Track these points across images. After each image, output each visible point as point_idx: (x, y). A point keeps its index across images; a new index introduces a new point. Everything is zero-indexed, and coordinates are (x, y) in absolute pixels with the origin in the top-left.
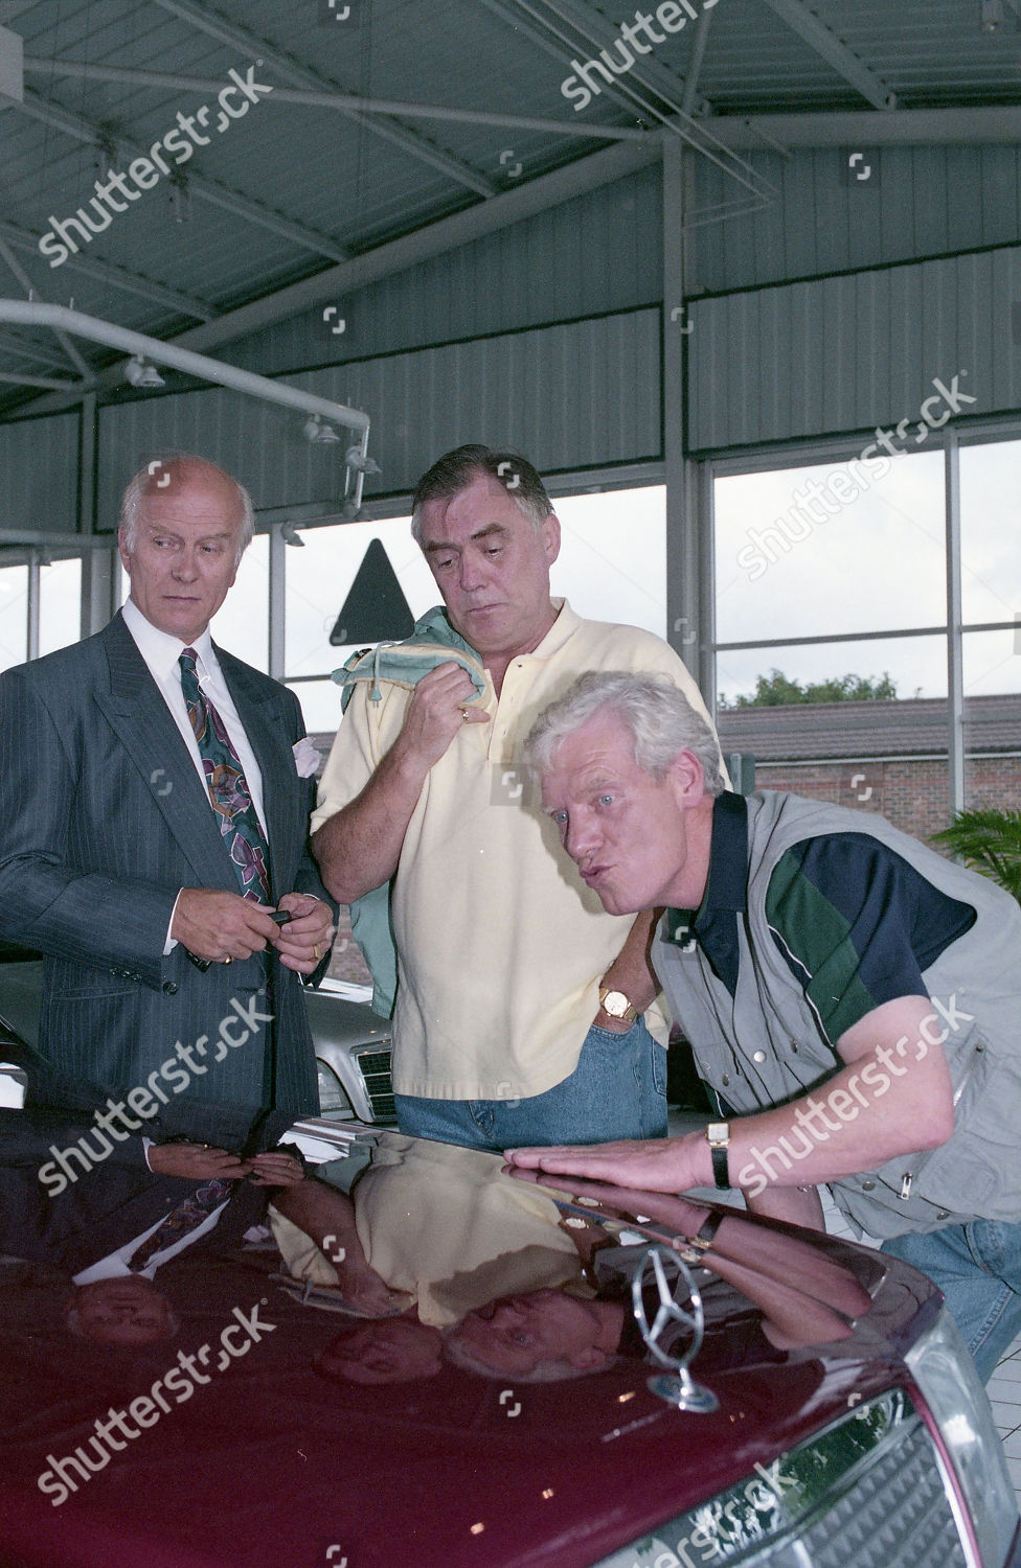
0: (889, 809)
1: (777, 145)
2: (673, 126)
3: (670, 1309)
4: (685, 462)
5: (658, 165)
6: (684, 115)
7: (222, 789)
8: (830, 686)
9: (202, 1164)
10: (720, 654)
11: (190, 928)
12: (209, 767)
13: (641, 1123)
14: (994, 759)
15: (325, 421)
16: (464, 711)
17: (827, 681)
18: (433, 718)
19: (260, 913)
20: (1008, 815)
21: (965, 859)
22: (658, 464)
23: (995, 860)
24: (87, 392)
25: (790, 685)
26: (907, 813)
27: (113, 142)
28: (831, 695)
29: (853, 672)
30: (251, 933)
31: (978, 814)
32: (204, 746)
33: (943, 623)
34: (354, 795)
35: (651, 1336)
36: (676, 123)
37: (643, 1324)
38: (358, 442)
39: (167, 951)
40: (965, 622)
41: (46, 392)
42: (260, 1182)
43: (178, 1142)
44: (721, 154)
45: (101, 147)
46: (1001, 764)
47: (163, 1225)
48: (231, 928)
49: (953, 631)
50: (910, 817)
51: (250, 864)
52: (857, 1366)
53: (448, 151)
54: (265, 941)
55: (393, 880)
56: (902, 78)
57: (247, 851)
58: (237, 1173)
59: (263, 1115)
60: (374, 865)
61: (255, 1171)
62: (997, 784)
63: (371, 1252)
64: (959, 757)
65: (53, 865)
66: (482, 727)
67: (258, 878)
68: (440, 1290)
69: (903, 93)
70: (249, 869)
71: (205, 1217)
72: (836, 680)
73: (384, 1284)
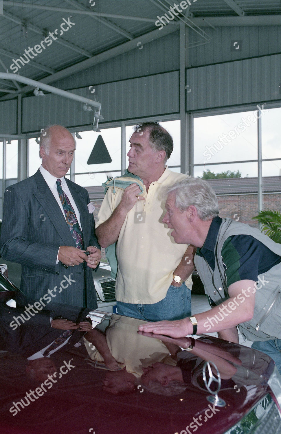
0: (239, 208)
1: (211, 25)
2: (183, 21)
3: (213, 378)
4: (185, 114)
5: (179, 31)
6: (186, 17)
7: (70, 218)
8: (223, 174)
9: (66, 325)
10: (195, 167)
11: (63, 257)
12: (66, 212)
13: (184, 310)
14: (268, 194)
15: (89, 105)
16: (138, 197)
17: (222, 172)
18: (129, 199)
19: (82, 252)
20: (274, 212)
21: (262, 224)
22: (179, 114)
23: (270, 224)
24: (19, 94)
25: (212, 174)
26: (244, 209)
27: (27, 24)
28: (223, 176)
29: (229, 170)
30: (79, 258)
31: (266, 212)
32: (64, 206)
33: (257, 159)
34: (107, 218)
35: (208, 386)
36: (183, 19)
37: (206, 382)
38: (97, 111)
39: (57, 263)
40: (263, 158)
41: (8, 93)
42: (81, 330)
43: (59, 318)
44: (196, 28)
45: (23, 26)
46: (270, 196)
47: (54, 343)
48: (74, 257)
49: (259, 161)
50: (245, 210)
51: (78, 238)
52: (255, 387)
53: (120, 27)
54: (83, 260)
55: (116, 242)
56: (247, 7)
57: (77, 235)
58: (76, 328)
60: (112, 239)
61: (80, 327)
62: (269, 201)
63: (112, 351)
64: (261, 194)
65: (24, 240)
66: (142, 201)
67: (80, 242)
69: (247, 11)
70: (78, 240)
71: (65, 340)
72: (225, 172)
73: (116, 361)
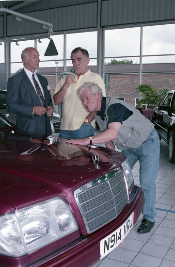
3: (96, 159)
4: (100, 28)
7: (39, 93)
9: (37, 141)
10: (105, 59)
11: (36, 111)
12: (37, 90)
15: (46, 25)
16: (72, 81)
17: (122, 60)
18: (68, 81)
19: (44, 109)
21: (141, 92)
22: (96, 28)
23: (145, 92)
25: (116, 61)
30: (43, 112)
31: (143, 85)
32: (36, 87)
34: (59, 91)
35: (94, 162)
37: (93, 160)
38: (51, 28)
39: (33, 114)
48: (41, 111)
49: (141, 56)
51: (42, 102)
54: (45, 113)
58: (42, 142)
59: (45, 135)
65: (17, 103)
66: (75, 83)
67: (44, 104)
68: (69, 155)
